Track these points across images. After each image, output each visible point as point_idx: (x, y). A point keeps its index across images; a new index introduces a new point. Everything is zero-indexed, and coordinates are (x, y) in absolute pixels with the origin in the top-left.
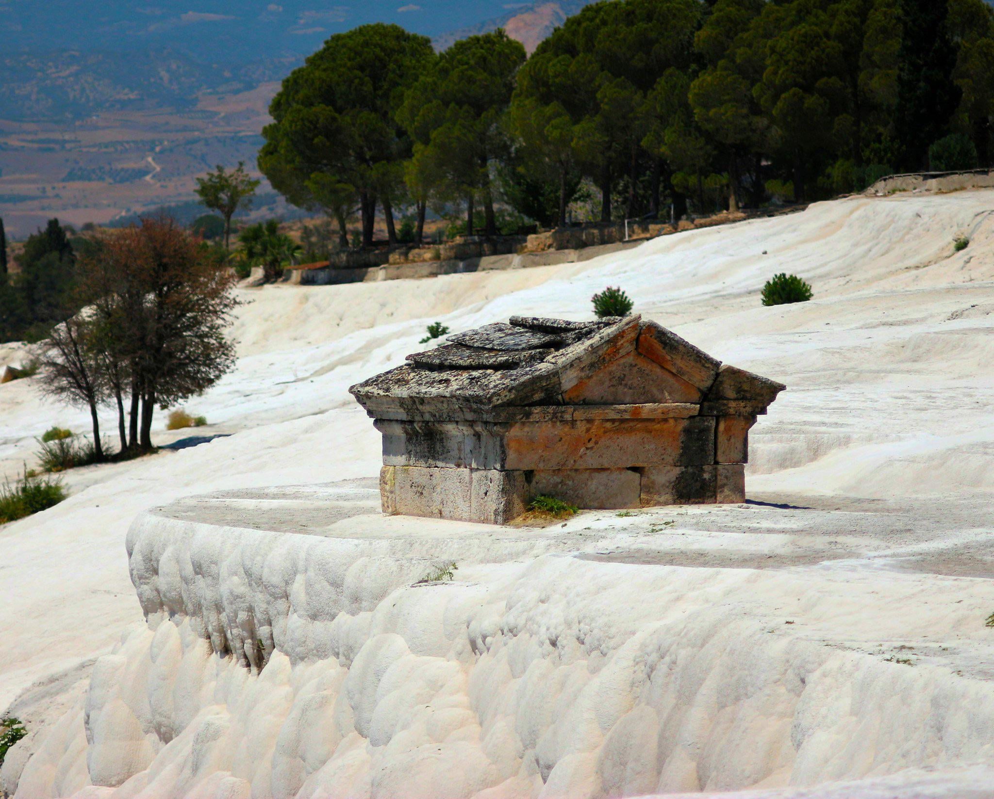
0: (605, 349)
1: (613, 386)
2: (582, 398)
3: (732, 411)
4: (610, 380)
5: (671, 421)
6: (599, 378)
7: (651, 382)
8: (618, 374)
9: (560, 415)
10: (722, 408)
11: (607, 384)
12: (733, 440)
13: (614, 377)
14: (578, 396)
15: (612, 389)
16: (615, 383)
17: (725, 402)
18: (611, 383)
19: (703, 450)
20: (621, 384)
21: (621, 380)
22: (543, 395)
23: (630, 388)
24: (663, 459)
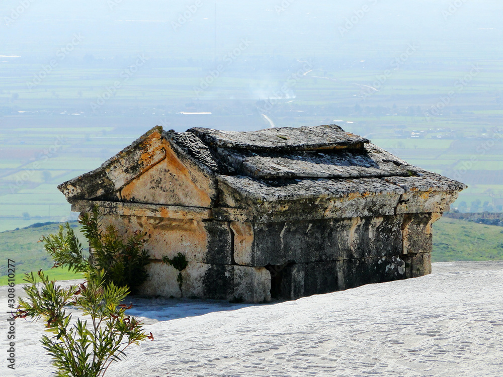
0: (139, 155)
1: (153, 188)
2: (132, 197)
3: (232, 218)
4: (151, 182)
5: (195, 223)
6: (144, 180)
7: (178, 187)
8: (156, 178)
9: (114, 209)
10: (225, 214)
11: (149, 185)
12: (244, 243)
13: (154, 180)
14: (129, 195)
15: (152, 190)
16: (154, 186)
17: (225, 209)
18: (152, 186)
19: (223, 251)
20: (158, 187)
21: (159, 182)
22: (103, 191)
23: (164, 191)
24: (195, 256)
